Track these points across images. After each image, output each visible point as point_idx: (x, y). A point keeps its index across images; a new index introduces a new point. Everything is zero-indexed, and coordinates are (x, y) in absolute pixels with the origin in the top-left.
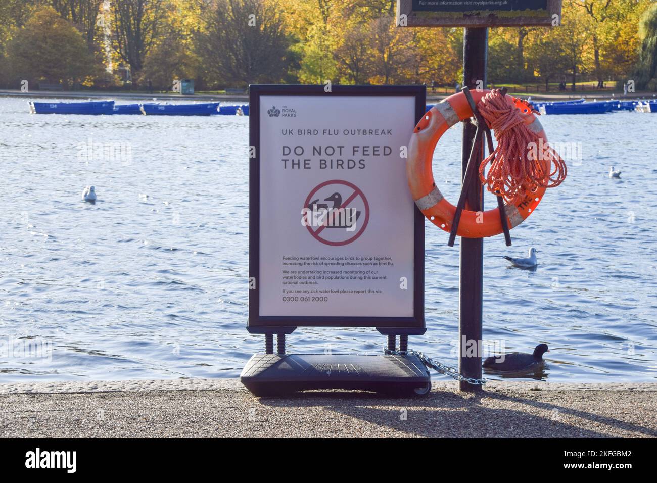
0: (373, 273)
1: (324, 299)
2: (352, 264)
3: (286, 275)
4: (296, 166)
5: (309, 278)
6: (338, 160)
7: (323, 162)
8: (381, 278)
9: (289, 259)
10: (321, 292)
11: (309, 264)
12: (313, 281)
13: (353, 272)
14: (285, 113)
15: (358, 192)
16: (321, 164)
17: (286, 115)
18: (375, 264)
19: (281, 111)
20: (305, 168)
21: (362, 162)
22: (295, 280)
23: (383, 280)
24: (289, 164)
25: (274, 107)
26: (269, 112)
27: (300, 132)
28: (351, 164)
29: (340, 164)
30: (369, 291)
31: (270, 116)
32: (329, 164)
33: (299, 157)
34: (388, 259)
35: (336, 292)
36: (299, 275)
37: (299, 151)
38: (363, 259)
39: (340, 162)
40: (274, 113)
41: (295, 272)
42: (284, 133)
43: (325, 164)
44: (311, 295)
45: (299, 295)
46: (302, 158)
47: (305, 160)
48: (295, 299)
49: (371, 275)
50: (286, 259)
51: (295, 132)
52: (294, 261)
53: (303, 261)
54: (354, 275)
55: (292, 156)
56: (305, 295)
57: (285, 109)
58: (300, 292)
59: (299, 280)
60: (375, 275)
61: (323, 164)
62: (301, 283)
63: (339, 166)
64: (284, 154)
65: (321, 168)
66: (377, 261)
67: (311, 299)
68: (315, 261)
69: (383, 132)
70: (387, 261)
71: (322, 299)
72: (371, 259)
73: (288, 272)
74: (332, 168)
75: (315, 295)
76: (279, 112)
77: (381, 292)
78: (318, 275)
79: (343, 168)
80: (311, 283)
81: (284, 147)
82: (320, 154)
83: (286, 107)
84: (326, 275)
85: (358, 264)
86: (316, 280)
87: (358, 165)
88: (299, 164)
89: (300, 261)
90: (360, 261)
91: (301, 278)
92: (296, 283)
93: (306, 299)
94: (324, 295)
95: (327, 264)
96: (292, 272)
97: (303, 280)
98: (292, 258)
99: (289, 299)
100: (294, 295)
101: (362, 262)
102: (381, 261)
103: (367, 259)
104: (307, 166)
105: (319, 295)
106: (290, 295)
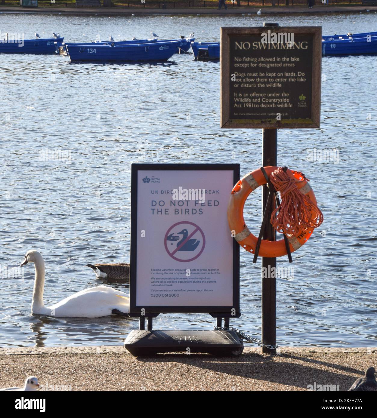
0: (208, 279)
1: (177, 295)
2: (194, 273)
3: (153, 280)
4: (160, 213)
5: (168, 282)
6: (186, 209)
7: (177, 210)
8: (213, 282)
9: (155, 270)
10: (175, 291)
11: (167, 273)
12: (170, 284)
13: (195, 278)
14: (153, 180)
15: (198, 229)
16: (175, 211)
17: (154, 182)
18: (209, 273)
19: (151, 179)
20: (165, 214)
21: (201, 210)
22: (159, 284)
23: (214, 283)
24: (155, 211)
25: (146, 177)
26: (143, 180)
27: (162, 192)
28: (194, 211)
29: (187, 211)
30: (205, 290)
31: (144, 182)
32: (180, 211)
33: (162, 207)
34: (217, 270)
35: (184, 291)
36: (161, 281)
37: (162, 203)
38: (201, 270)
39: (187, 210)
40: (146, 180)
41: (159, 279)
42: (153, 192)
43: (178, 211)
44: (169, 293)
45: (161, 293)
46: (163, 208)
47: (165, 209)
48: (158, 295)
49: (206, 280)
50: (153, 270)
51: (159, 192)
52: (159, 272)
53: (164, 272)
54: (196, 280)
55: (157, 207)
56: (165, 293)
57: (153, 178)
58: (162, 291)
59: (161, 284)
60: (209, 280)
61: (176, 212)
62: (162, 285)
63: (187, 213)
64: (152, 206)
65: (175, 214)
66: (210, 272)
67: (169, 295)
68: (171, 272)
69: (214, 192)
70: (216, 272)
71: (175, 295)
72: (206, 270)
73: (154, 279)
74: (182, 214)
75: (171, 293)
76: (150, 180)
77: (212, 291)
78: (173, 280)
79: (189, 214)
80: (169, 285)
81: (152, 201)
82: (175, 205)
83: (154, 177)
84: (178, 280)
85: (199, 273)
86: (172, 283)
87: (198, 212)
88: (161, 212)
89: (162, 272)
90: (199, 272)
91: (162, 282)
92: (159, 285)
93: (165, 295)
94: (177, 293)
95: (178, 274)
96: (157, 279)
97: (164, 284)
98: (157, 270)
99: (155, 295)
100: (158, 293)
101: (201, 272)
102: (213, 272)
103: (204, 270)
104: (166, 213)
105: (174, 293)
106: (156, 293)
